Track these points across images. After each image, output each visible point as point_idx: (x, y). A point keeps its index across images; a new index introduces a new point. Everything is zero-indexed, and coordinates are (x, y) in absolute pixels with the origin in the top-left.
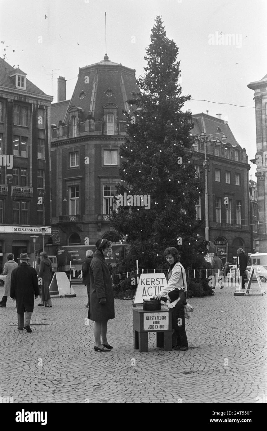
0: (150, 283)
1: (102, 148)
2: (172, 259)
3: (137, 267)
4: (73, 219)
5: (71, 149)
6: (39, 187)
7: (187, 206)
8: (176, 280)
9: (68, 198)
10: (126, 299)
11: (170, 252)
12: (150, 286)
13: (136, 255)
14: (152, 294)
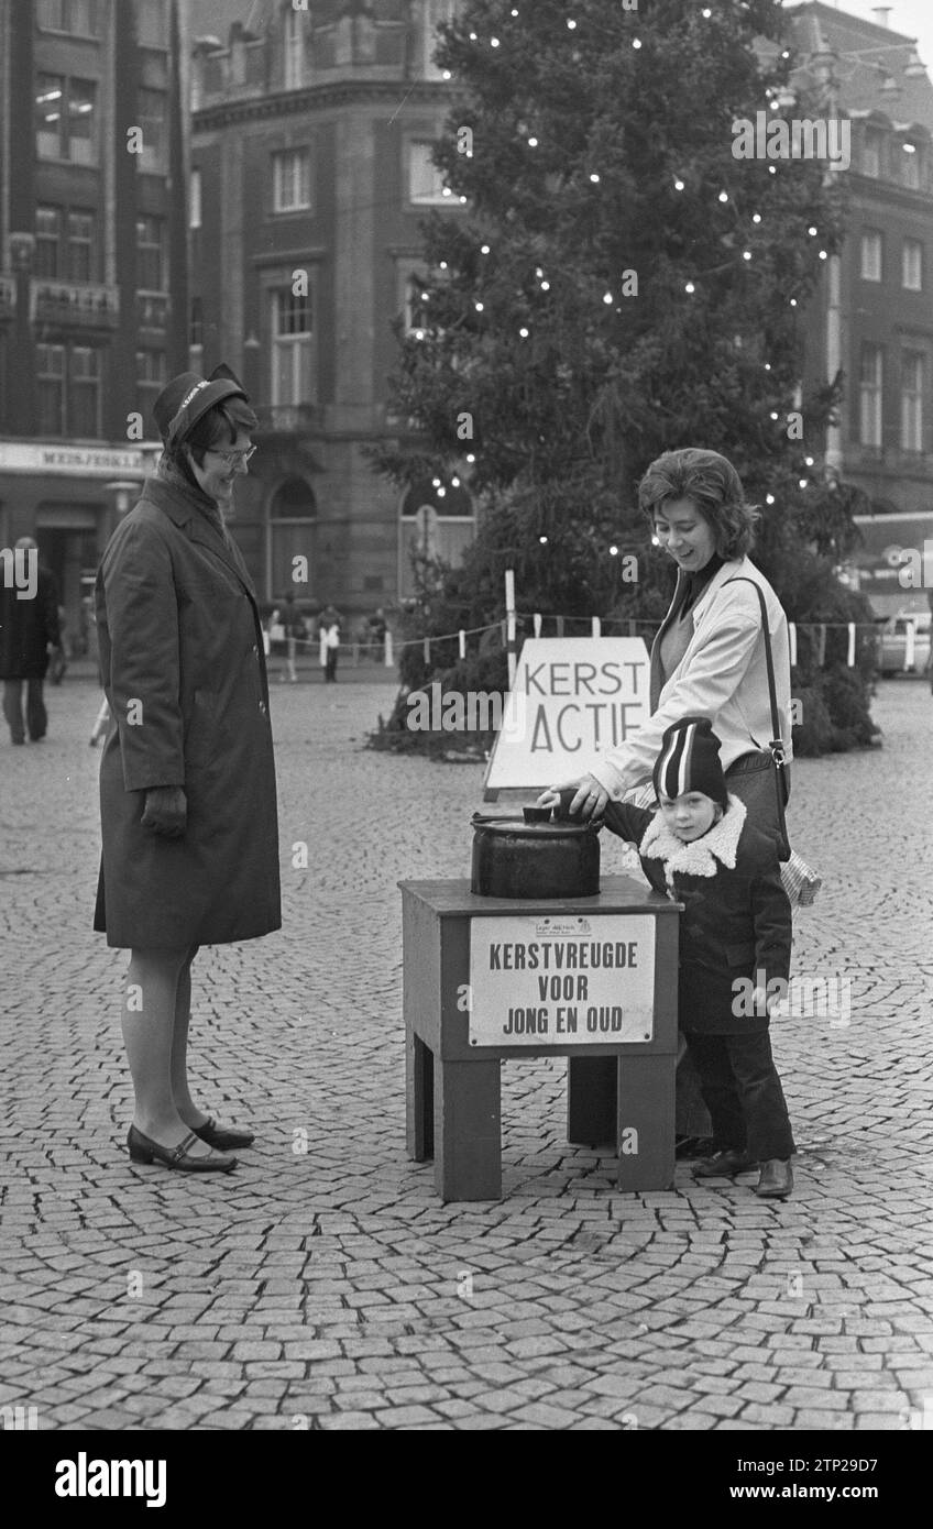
0: (569, 686)
1: (406, 136)
2: (699, 534)
3: (510, 604)
4: (286, 422)
5: (279, 137)
6: (144, 286)
7: (760, 315)
8: (718, 682)
9: (264, 335)
10: (457, 761)
11: (681, 487)
12: (573, 699)
13: (509, 549)
14: (580, 742)
